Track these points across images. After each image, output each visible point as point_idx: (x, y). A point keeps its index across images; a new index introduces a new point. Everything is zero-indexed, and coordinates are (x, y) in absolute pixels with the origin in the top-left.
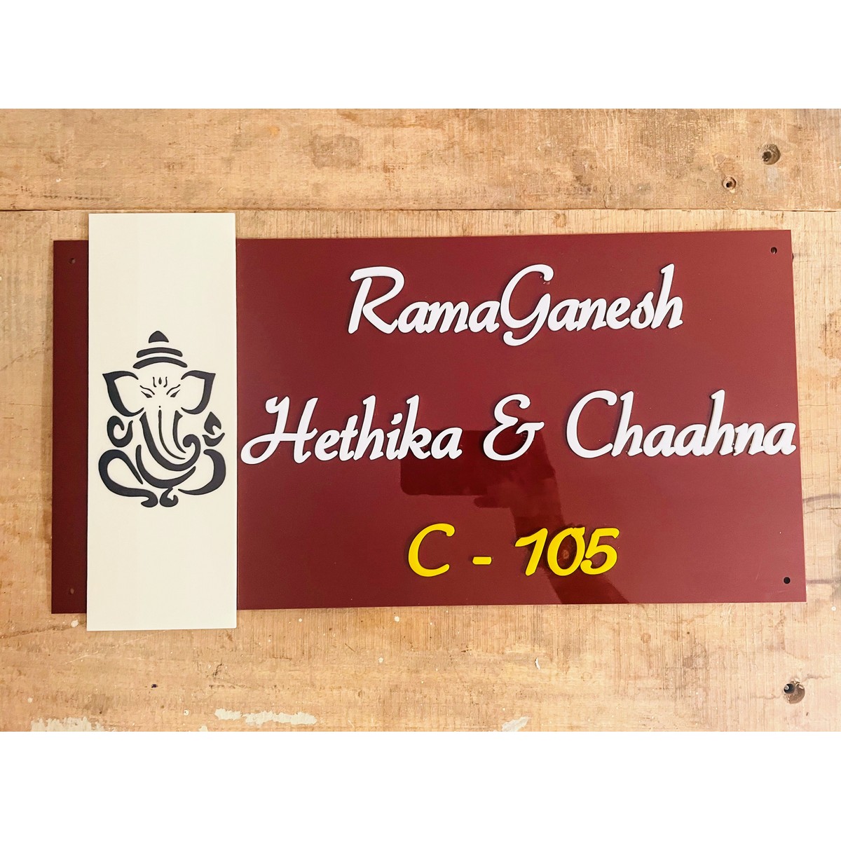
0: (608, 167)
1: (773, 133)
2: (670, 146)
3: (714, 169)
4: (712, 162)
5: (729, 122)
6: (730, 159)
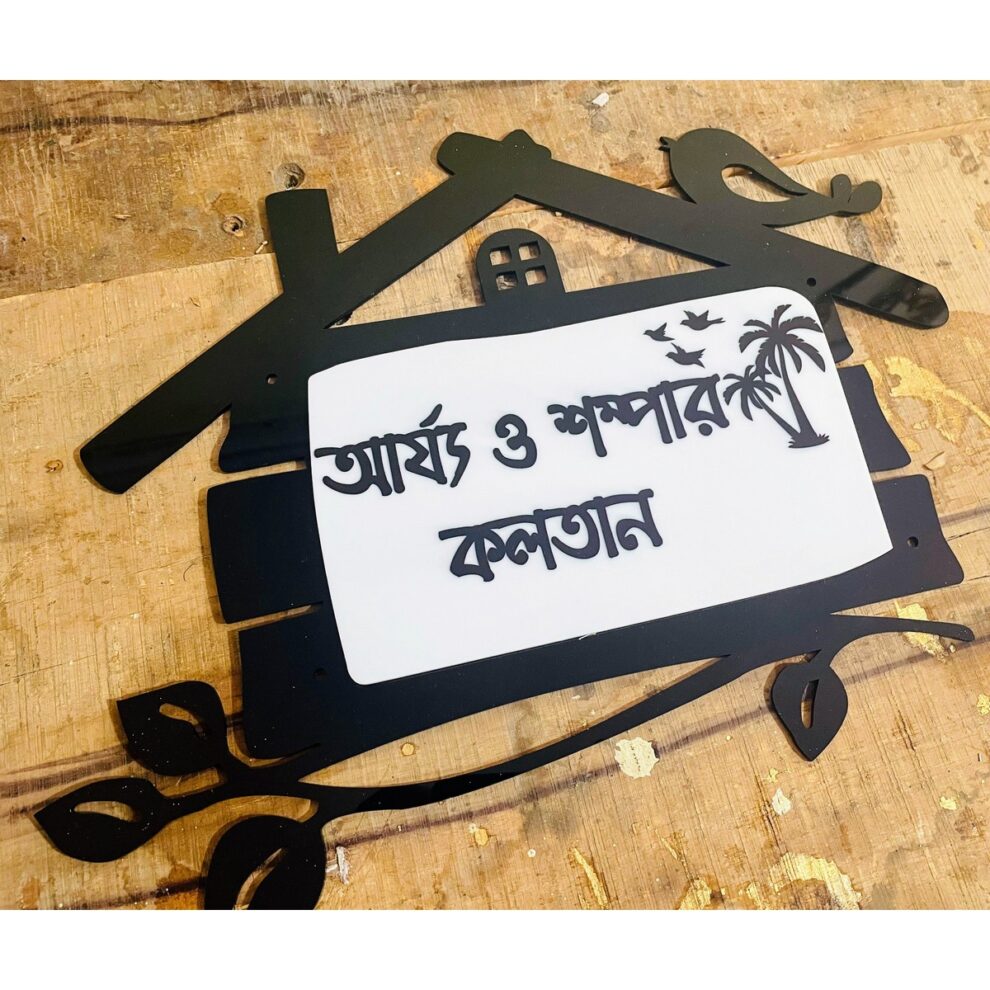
0: (41, 237)
1: (289, 149)
2: (134, 193)
3: (206, 210)
4: (201, 201)
5: (219, 147)
6: (228, 194)
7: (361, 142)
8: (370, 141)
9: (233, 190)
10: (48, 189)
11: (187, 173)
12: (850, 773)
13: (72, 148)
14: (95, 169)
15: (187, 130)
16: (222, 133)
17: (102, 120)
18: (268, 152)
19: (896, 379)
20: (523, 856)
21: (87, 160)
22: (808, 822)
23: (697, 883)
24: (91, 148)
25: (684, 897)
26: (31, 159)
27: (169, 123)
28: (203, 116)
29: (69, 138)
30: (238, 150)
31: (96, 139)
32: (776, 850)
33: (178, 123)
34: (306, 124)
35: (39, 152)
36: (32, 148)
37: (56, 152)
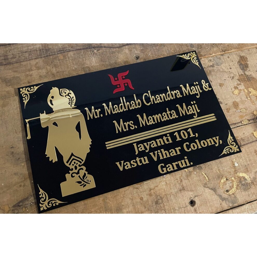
7: (149, 50)
8: (150, 50)
9: (127, 60)
10: (94, 60)
11: (119, 57)
12: (247, 159)
13: (97, 52)
14: (102, 56)
15: (117, 49)
16: (124, 49)
17: (102, 47)
18: (132, 53)
19: (250, 92)
20: (194, 173)
21: (100, 55)
22: (241, 167)
23: (223, 177)
24: (100, 52)
25: (221, 179)
26: (90, 55)
27: (114, 48)
28: (120, 46)
29: (96, 50)
30: (127, 52)
31: (101, 51)
32: (236, 172)
33: (116, 48)
34: (139, 47)
35: (91, 53)
36: (90, 52)
37: (94, 53)
